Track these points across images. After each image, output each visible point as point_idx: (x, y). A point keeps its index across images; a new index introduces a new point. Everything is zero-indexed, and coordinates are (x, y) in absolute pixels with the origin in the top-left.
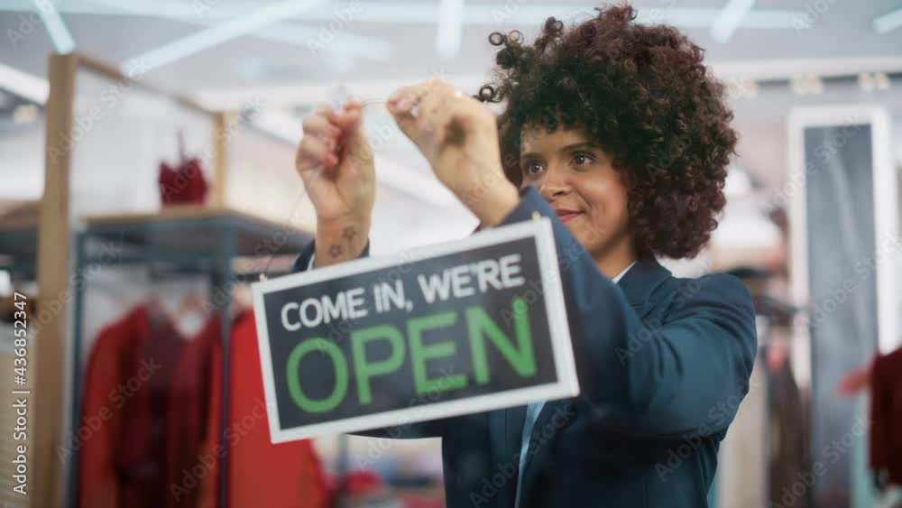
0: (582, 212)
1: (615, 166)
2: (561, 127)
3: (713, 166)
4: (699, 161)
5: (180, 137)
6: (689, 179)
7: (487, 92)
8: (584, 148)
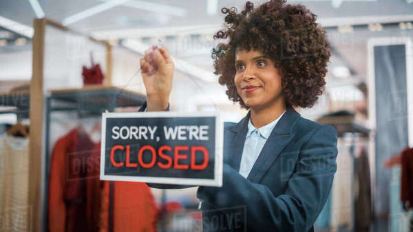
0: (261, 87)
1: (275, 66)
2: (252, 49)
3: (319, 67)
4: (312, 65)
5: (91, 54)
6: (307, 72)
7: (221, 33)
8: (262, 59)
